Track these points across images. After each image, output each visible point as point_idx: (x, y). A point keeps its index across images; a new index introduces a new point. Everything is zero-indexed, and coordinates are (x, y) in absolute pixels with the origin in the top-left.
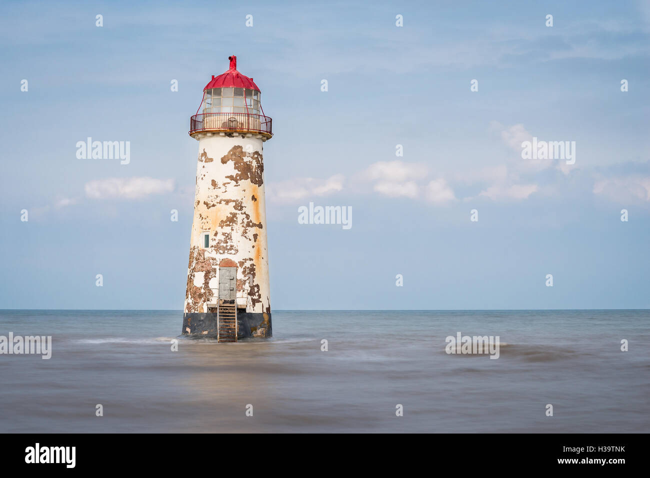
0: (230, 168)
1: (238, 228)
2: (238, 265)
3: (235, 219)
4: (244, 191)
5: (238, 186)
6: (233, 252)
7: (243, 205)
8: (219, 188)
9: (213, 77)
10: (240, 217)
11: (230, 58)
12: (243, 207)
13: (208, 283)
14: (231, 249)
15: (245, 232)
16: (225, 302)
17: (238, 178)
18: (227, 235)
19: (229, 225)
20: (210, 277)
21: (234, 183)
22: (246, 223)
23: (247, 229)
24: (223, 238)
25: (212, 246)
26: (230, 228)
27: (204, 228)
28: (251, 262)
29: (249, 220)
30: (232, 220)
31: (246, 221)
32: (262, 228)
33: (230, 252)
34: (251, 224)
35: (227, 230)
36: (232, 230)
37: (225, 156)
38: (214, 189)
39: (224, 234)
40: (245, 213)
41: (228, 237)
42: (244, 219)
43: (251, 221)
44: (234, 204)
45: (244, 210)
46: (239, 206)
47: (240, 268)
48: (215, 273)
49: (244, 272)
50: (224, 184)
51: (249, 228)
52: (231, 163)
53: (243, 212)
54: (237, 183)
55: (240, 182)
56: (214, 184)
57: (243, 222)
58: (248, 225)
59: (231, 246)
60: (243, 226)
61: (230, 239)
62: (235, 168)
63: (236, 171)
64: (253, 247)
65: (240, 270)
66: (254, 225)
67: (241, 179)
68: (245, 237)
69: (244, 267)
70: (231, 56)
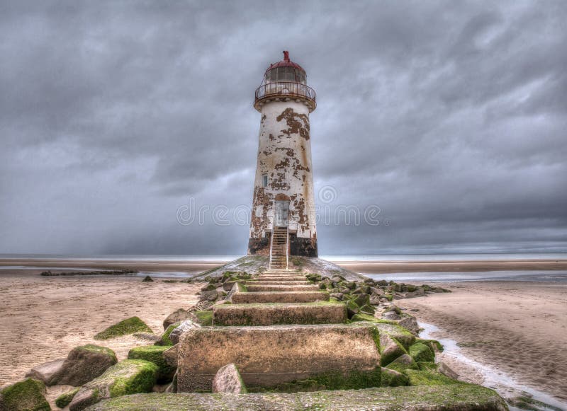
0: (283, 125)
1: (290, 170)
2: (290, 199)
3: (287, 163)
4: (295, 141)
5: (289, 138)
6: (286, 188)
7: (294, 152)
8: (275, 140)
9: (271, 64)
10: (292, 162)
12: (294, 154)
13: (266, 214)
14: (284, 186)
15: (296, 173)
16: (280, 228)
17: (290, 132)
18: (281, 175)
19: (283, 168)
20: (268, 209)
21: (286, 135)
23: (297, 171)
24: (278, 177)
25: (270, 185)
27: (263, 171)
28: (301, 197)
29: (299, 164)
30: (284, 164)
31: (296, 165)
32: (309, 171)
33: (283, 188)
34: (300, 167)
35: (281, 171)
36: (285, 171)
37: (280, 116)
38: (272, 140)
39: (278, 174)
40: (295, 159)
41: (282, 177)
42: (294, 163)
44: (287, 151)
45: (295, 156)
46: (291, 153)
47: (292, 201)
48: (272, 206)
49: (295, 204)
50: (279, 137)
51: (299, 171)
52: (284, 121)
54: (289, 135)
55: (291, 135)
56: (271, 137)
57: (294, 165)
58: (298, 168)
59: (285, 184)
60: (294, 169)
61: (284, 178)
62: (288, 124)
63: (289, 127)
64: (303, 185)
65: (292, 203)
66: (303, 168)
67: (292, 133)
68: (296, 177)
69: (295, 200)
70: (285, 51)
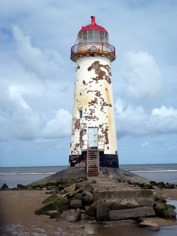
0: (93, 73)
1: (98, 106)
2: (99, 127)
3: (96, 101)
4: (101, 86)
5: (97, 83)
7: (100, 93)
8: (87, 84)
9: (83, 27)
10: (99, 100)
11: (92, 17)
12: (101, 95)
13: (82, 138)
14: (94, 118)
15: (102, 108)
16: (92, 148)
17: (97, 79)
18: (92, 110)
19: (93, 105)
20: (83, 134)
21: (95, 81)
22: (102, 103)
23: (103, 107)
24: (90, 112)
25: (84, 117)
26: (94, 106)
27: (79, 107)
28: (106, 125)
29: (104, 102)
30: (94, 102)
31: (102, 102)
32: (111, 107)
33: (94, 120)
34: (105, 104)
35: (92, 107)
36: (95, 107)
37: (90, 67)
38: (85, 85)
39: (90, 110)
40: (102, 98)
41: (92, 111)
42: (101, 101)
43: (105, 103)
44: (96, 93)
45: (101, 96)
46: (98, 94)
47: (100, 128)
48: (86, 132)
49: (102, 131)
50: (90, 82)
51: (104, 107)
52: (93, 71)
53: (101, 97)
54: (97, 81)
55: (99, 81)
56: (84, 82)
57: (101, 103)
58: (104, 104)
59: (95, 116)
60: (101, 105)
61: (94, 112)
62: (96, 73)
63: (97, 75)
64: (107, 117)
65: (100, 130)
66: (107, 105)
67: (99, 79)
68: (102, 111)
69: (102, 128)
70: (92, 16)
